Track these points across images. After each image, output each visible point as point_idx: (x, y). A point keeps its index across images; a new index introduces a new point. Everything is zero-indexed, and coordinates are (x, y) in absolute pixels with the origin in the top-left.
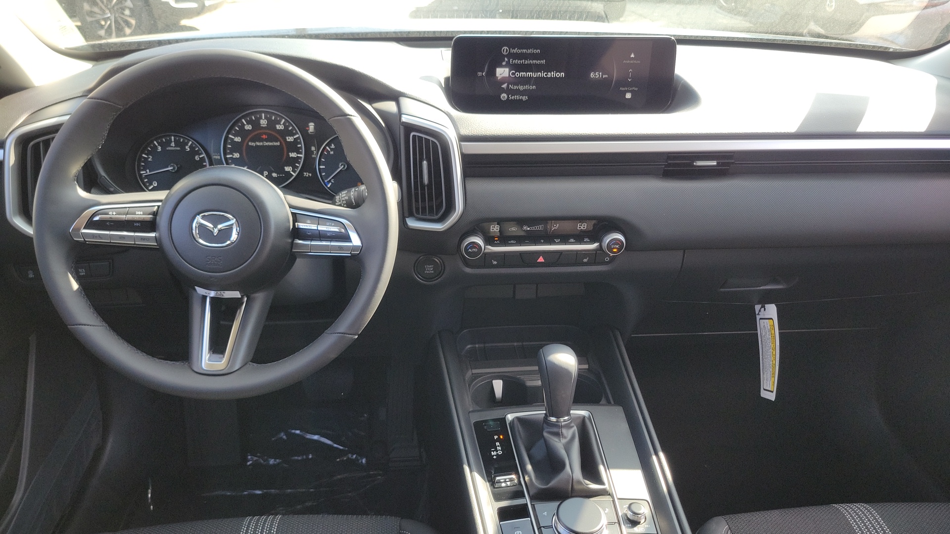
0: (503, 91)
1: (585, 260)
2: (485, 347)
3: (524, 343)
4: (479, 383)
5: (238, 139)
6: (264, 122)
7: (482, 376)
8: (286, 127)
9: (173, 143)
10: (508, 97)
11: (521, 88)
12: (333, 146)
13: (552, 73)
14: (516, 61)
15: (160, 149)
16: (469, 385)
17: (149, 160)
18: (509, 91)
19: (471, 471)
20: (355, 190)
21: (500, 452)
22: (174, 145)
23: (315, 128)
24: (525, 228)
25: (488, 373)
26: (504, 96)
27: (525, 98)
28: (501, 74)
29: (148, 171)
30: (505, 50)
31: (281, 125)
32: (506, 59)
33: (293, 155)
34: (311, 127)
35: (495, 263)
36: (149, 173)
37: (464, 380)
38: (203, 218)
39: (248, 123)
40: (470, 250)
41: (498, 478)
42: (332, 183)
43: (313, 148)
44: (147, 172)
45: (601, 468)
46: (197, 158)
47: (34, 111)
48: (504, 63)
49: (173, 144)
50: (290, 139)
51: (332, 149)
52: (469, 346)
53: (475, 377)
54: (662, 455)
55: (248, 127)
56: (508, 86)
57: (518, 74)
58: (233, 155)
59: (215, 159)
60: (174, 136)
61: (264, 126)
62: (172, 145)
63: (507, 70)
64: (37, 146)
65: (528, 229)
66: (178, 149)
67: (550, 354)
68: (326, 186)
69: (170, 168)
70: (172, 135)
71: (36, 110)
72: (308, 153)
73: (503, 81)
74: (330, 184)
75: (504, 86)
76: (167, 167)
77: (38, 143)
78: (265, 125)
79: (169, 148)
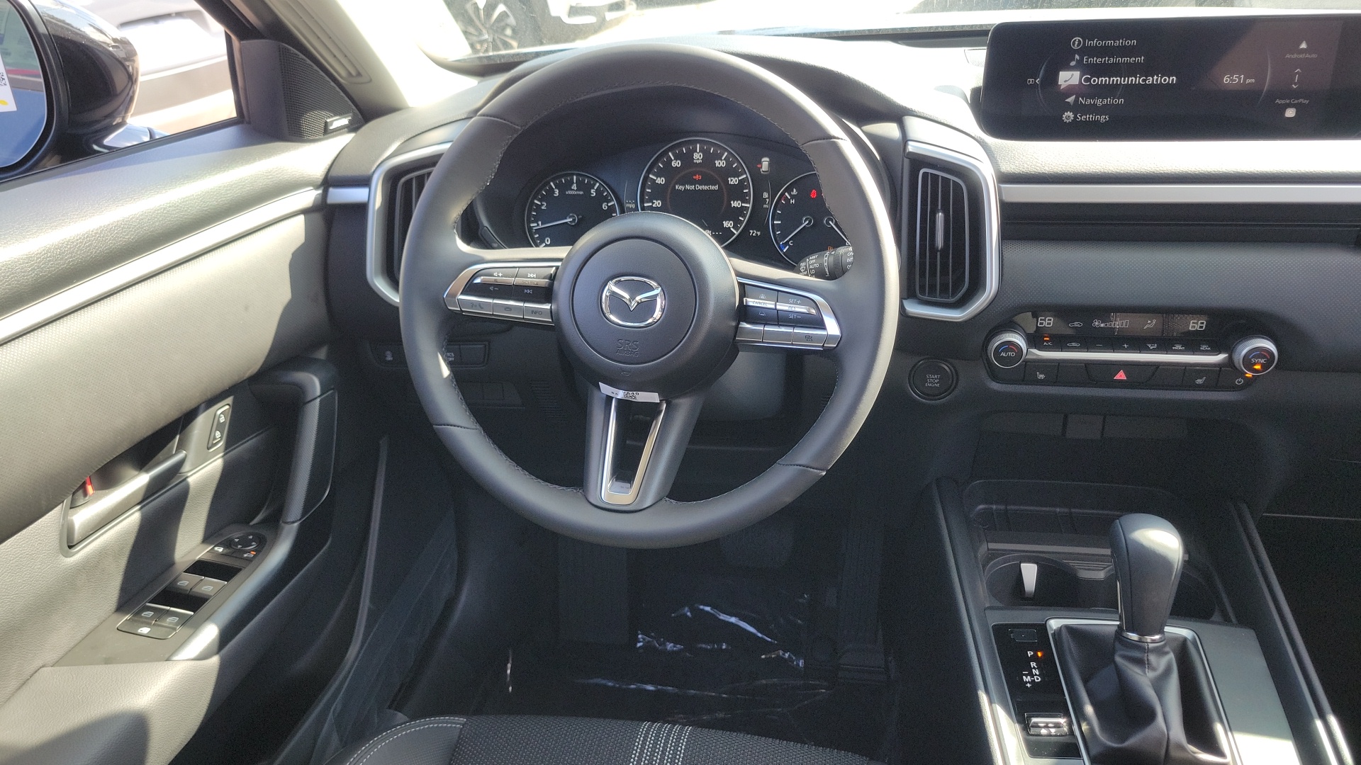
0: (1068, 107)
1: (1199, 381)
2: (1006, 510)
3: (1073, 510)
4: (998, 564)
5: (661, 181)
6: (698, 157)
7: (1003, 555)
8: (729, 164)
9: (575, 185)
10: (1075, 117)
11: (1099, 102)
12: (795, 192)
13: (1155, 77)
14: (1095, 60)
15: (557, 192)
16: (984, 567)
17: (543, 208)
18: (1076, 108)
19: (991, 702)
20: (830, 254)
21: (1038, 679)
22: (575, 188)
23: (770, 165)
24: (1097, 323)
25: (1012, 550)
26: (1068, 116)
27: (1103, 119)
28: (1065, 81)
29: (540, 223)
30: (1077, 43)
31: (722, 160)
32: (1077, 57)
33: (735, 204)
34: (764, 163)
35: (1042, 376)
36: (541, 226)
37: (976, 557)
38: (618, 284)
39: (676, 159)
40: (1003, 354)
41: (1034, 720)
42: (790, 246)
43: (766, 195)
44: (538, 225)
45: (1219, 728)
46: (604, 206)
47: (408, 138)
48: (1073, 63)
49: (574, 187)
50: (733, 181)
51: (793, 197)
52: (981, 507)
53: (993, 555)
54: (1333, 721)
55: (676, 164)
56: (1077, 99)
57: (1095, 81)
58: (653, 203)
59: (628, 206)
60: (577, 175)
61: (698, 162)
63: (1077, 74)
64: (409, 182)
65: (1102, 325)
66: (581, 193)
67: (1134, 530)
68: (782, 251)
69: (568, 220)
70: (573, 174)
71: (410, 136)
72: (758, 201)
73: (1071, 90)
74: (788, 247)
75: (1071, 100)
76: (566, 219)
77: (411, 180)
78: (700, 161)
79: (570, 192)
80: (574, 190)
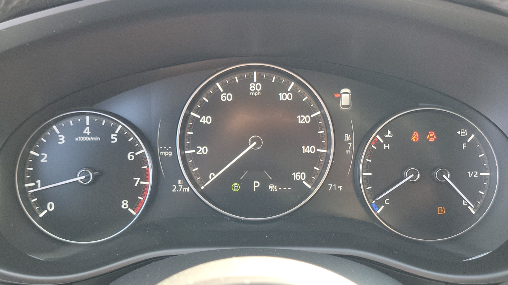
6: (255, 88)
8: (298, 96)
9: (88, 128)
12: (389, 134)
15: (62, 139)
17: (42, 161)
22: (89, 133)
23: (353, 98)
29: (39, 182)
31: (287, 92)
33: (308, 149)
34: (343, 95)
36: (40, 188)
39: (226, 91)
42: (386, 206)
43: (347, 137)
44: (36, 187)
46: (130, 156)
49: (87, 131)
50: (304, 119)
51: (387, 141)
55: (226, 97)
58: (197, 149)
59: (163, 156)
60: (90, 115)
61: (255, 94)
62: (85, 132)
66: (97, 139)
68: (375, 212)
69: (80, 178)
70: (84, 114)
74: (382, 208)
76: (75, 175)
78: (258, 94)
79: (81, 139)
80: (86, 135)
